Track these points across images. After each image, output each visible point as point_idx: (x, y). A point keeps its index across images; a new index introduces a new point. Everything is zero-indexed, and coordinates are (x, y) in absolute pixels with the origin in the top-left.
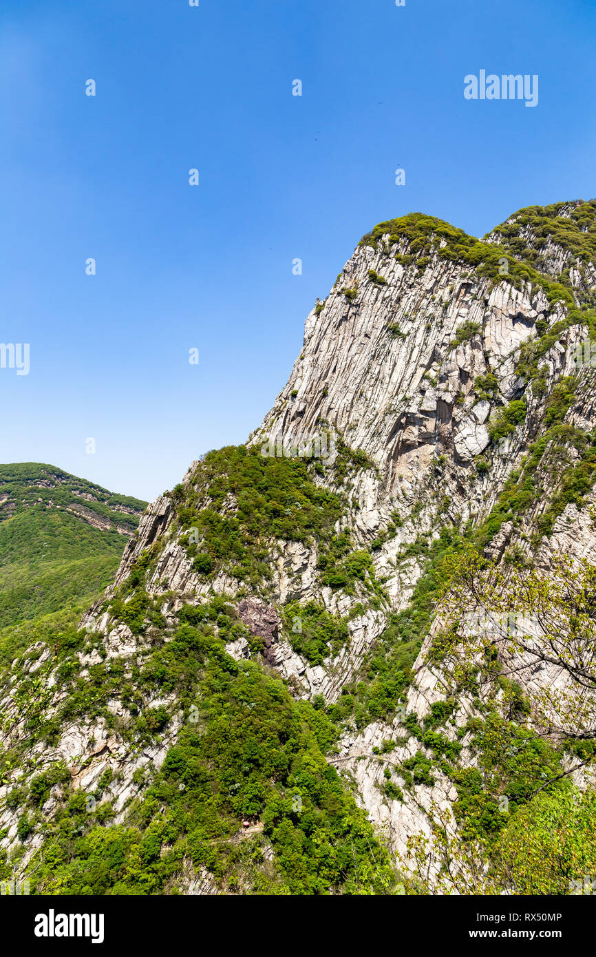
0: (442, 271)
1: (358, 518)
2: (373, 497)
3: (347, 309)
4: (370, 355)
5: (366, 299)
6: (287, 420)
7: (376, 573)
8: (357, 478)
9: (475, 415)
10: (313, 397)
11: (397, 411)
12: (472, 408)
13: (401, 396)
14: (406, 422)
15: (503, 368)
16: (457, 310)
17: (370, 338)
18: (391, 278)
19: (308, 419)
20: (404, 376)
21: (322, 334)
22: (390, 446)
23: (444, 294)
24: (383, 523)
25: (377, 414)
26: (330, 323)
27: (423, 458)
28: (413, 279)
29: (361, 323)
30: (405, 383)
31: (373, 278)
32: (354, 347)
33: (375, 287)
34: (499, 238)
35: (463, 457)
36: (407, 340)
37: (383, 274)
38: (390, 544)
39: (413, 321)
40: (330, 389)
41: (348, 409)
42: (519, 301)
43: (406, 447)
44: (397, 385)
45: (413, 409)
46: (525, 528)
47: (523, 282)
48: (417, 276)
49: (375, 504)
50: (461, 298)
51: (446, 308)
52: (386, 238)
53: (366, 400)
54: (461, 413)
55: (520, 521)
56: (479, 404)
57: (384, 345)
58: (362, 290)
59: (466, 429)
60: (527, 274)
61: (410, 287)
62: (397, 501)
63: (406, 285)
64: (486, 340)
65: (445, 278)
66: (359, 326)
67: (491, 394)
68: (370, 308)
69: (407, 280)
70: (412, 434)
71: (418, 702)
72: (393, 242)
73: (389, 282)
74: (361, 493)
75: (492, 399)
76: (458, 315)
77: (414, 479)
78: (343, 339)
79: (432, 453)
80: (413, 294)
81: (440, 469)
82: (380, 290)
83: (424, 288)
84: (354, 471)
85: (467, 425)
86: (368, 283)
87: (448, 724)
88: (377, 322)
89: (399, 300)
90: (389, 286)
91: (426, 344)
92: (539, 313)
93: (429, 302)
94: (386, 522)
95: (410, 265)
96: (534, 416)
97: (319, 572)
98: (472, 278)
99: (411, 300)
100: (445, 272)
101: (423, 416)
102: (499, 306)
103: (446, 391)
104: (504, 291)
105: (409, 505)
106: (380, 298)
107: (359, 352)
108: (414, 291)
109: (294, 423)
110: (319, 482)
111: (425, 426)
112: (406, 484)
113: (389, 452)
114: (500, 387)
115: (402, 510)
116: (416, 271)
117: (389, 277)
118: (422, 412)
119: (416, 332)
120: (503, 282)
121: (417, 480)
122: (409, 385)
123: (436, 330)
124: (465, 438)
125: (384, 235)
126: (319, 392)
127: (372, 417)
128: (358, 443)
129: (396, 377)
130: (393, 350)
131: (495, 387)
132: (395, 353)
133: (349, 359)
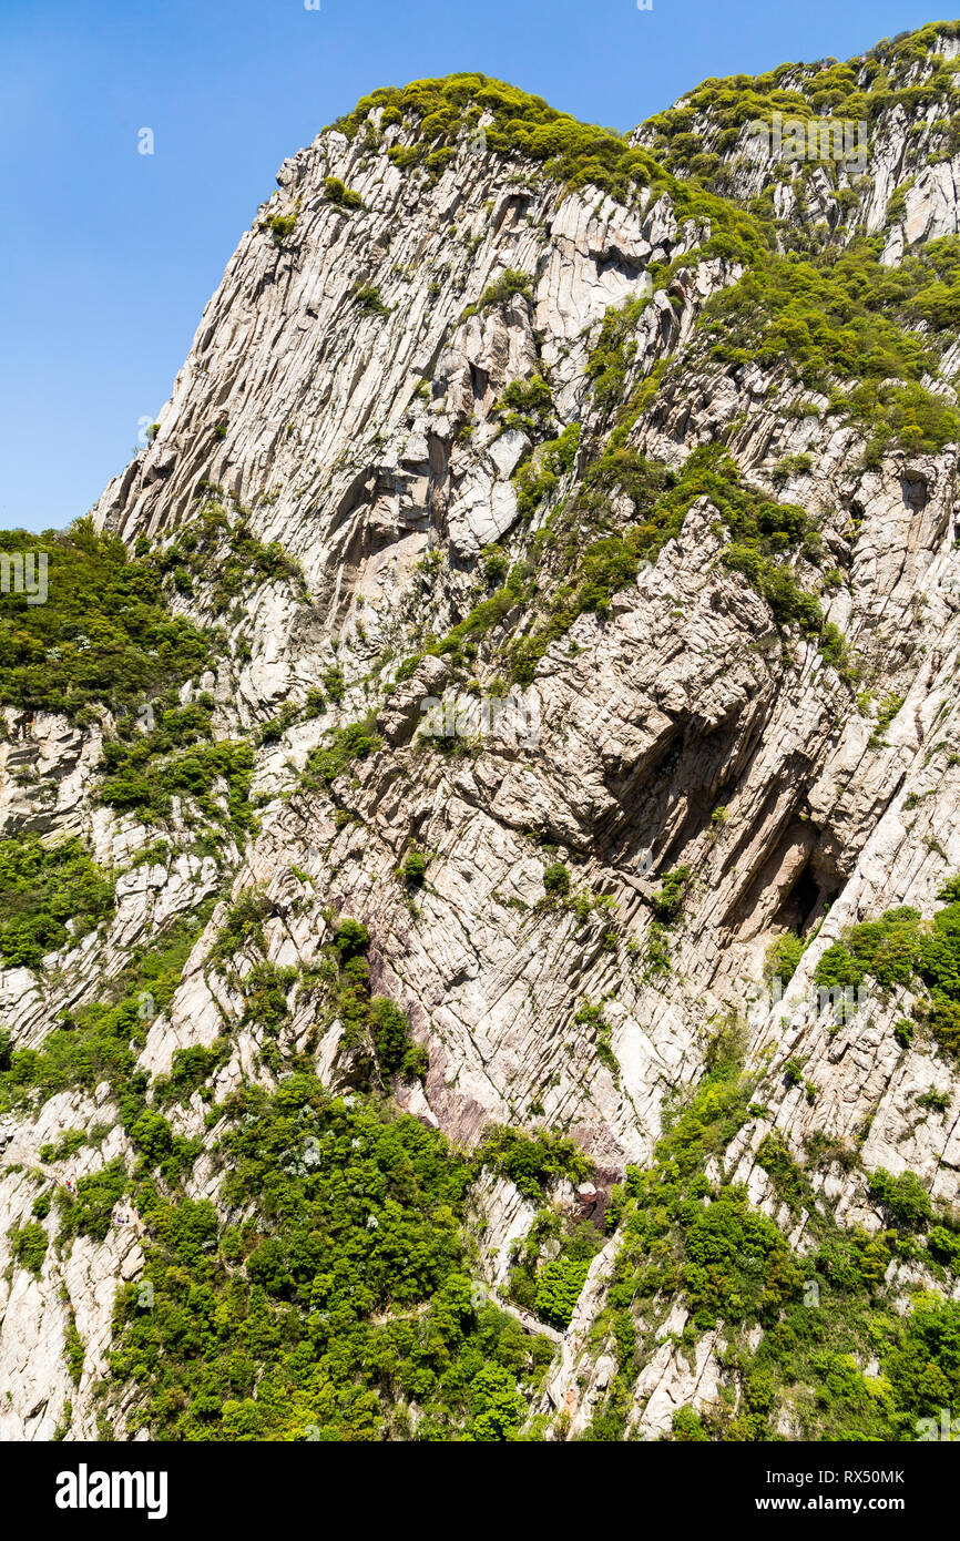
0: (475, 173)
1: (244, 678)
2: (281, 634)
3: (274, 259)
4: (315, 352)
5: (314, 236)
6: (134, 485)
7: (254, 785)
8: (256, 598)
9: (492, 461)
10: (193, 438)
11: (356, 463)
12: (489, 446)
13: (369, 435)
14: (376, 487)
15: (566, 364)
16: (496, 252)
17: (316, 317)
18: (374, 194)
19: (179, 483)
20: (378, 395)
21: (222, 311)
22: (337, 536)
23: (475, 222)
24: (297, 688)
25: (317, 473)
26: (239, 288)
27: (403, 561)
28: (416, 194)
29: (300, 288)
30: (381, 408)
31: (336, 195)
32: (285, 337)
33: (335, 211)
34: (650, 138)
35: (462, 550)
36: (391, 320)
37: (361, 187)
38: (301, 730)
39: (409, 282)
40: (231, 424)
41: (263, 463)
42: (613, 223)
43: (376, 540)
44: (363, 411)
45: (390, 461)
46: (480, 669)
47: (633, 186)
48: (427, 188)
49: (283, 650)
50: (505, 227)
51: (473, 252)
52: (376, 116)
53: (300, 443)
54: (467, 458)
55: (472, 655)
56: (504, 439)
57: (345, 331)
58: (307, 218)
59: (473, 491)
60: (644, 169)
61: (412, 210)
62: (345, 649)
63: (402, 208)
64: (538, 309)
65: (479, 189)
66: (295, 294)
67: (534, 419)
68: (320, 254)
69: (406, 197)
70: (386, 512)
71: (161, 1049)
72: (388, 121)
73: (368, 205)
74: (258, 627)
75: (537, 429)
76: (496, 262)
77: (385, 603)
78: (266, 321)
79: (423, 550)
80: (415, 225)
81: (428, 579)
82: (346, 218)
83: (436, 212)
84: (254, 585)
85: (476, 483)
86: (321, 203)
87: (196, 1099)
88: (331, 284)
89: (386, 240)
90: (369, 211)
91: (426, 326)
92: (653, 247)
93: (444, 241)
94: (307, 688)
95: (414, 166)
96: (589, 449)
97: (101, 778)
98: (531, 185)
99: (411, 238)
100: (481, 176)
101: (409, 474)
102: (570, 235)
103: (442, 413)
104: (585, 203)
105: (369, 658)
106: (344, 235)
107: (293, 347)
108: (420, 218)
109: (148, 491)
110: (179, 607)
111: (410, 495)
112: (369, 616)
113: (334, 548)
114: (557, 404)
115: (350, 665)
116: (425, 177)
117: (370, 192)
118: (405, 464)
119: (411, 303)
120: (587, 186)
121: (390, 605)
122: (388, 412)
123: (451, 296)
124: (470, 510)
125: (372, 110)
126: (207, 429)
127: (308, 478)
128: (275, 530)
129: (363, 395)
130: (360, 339)
131: (546, 404)
132: (363, 346)
133: (273, 361)
